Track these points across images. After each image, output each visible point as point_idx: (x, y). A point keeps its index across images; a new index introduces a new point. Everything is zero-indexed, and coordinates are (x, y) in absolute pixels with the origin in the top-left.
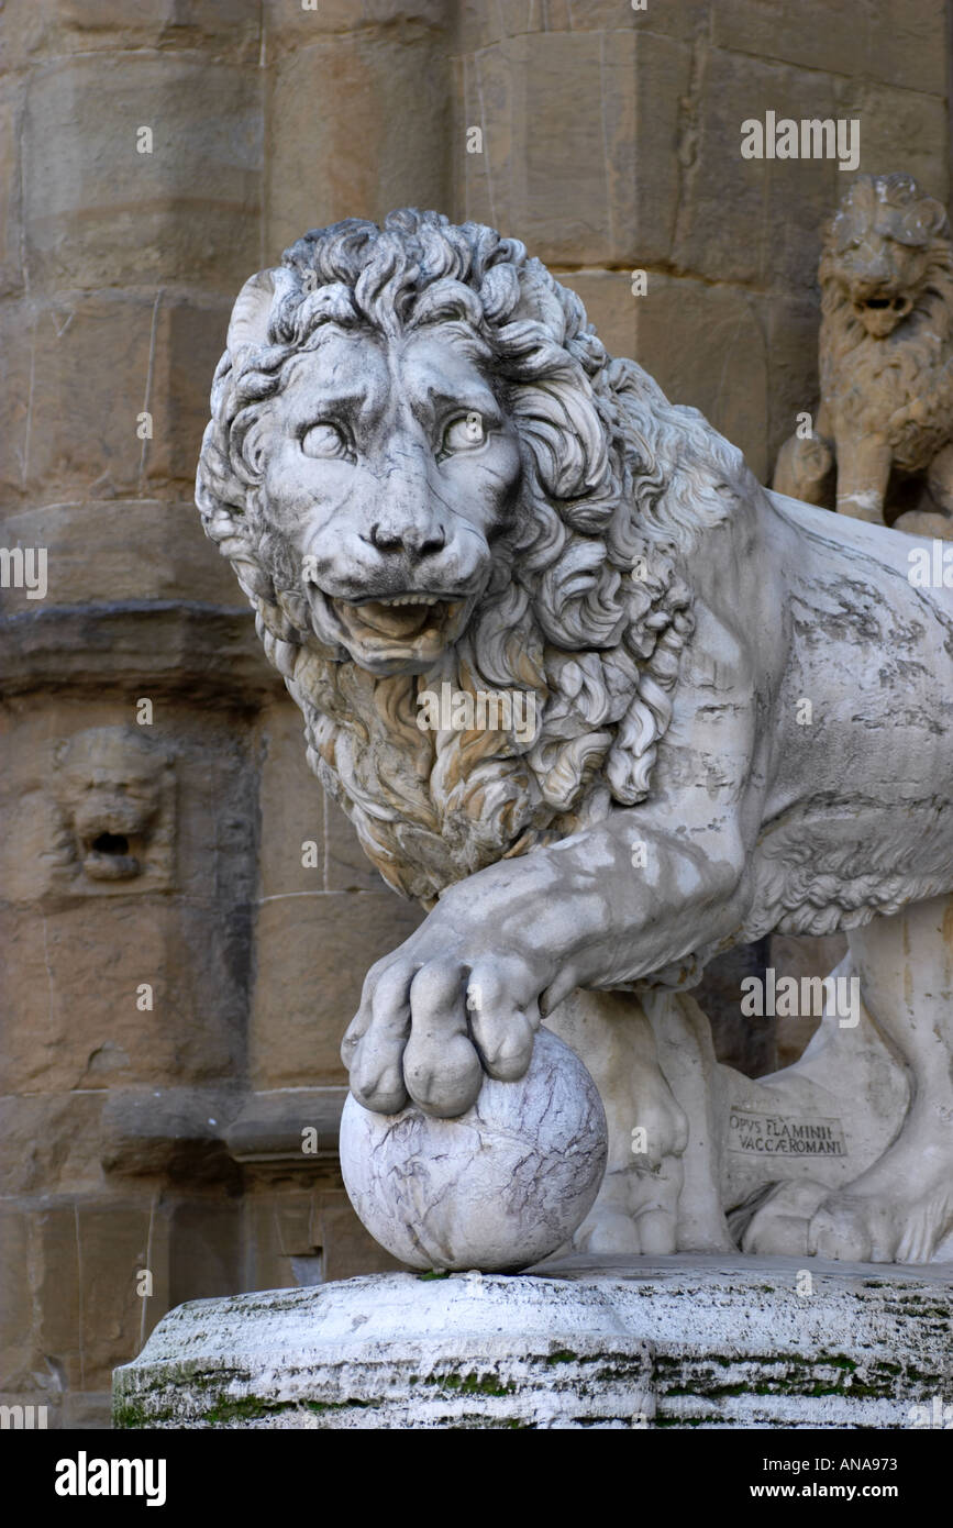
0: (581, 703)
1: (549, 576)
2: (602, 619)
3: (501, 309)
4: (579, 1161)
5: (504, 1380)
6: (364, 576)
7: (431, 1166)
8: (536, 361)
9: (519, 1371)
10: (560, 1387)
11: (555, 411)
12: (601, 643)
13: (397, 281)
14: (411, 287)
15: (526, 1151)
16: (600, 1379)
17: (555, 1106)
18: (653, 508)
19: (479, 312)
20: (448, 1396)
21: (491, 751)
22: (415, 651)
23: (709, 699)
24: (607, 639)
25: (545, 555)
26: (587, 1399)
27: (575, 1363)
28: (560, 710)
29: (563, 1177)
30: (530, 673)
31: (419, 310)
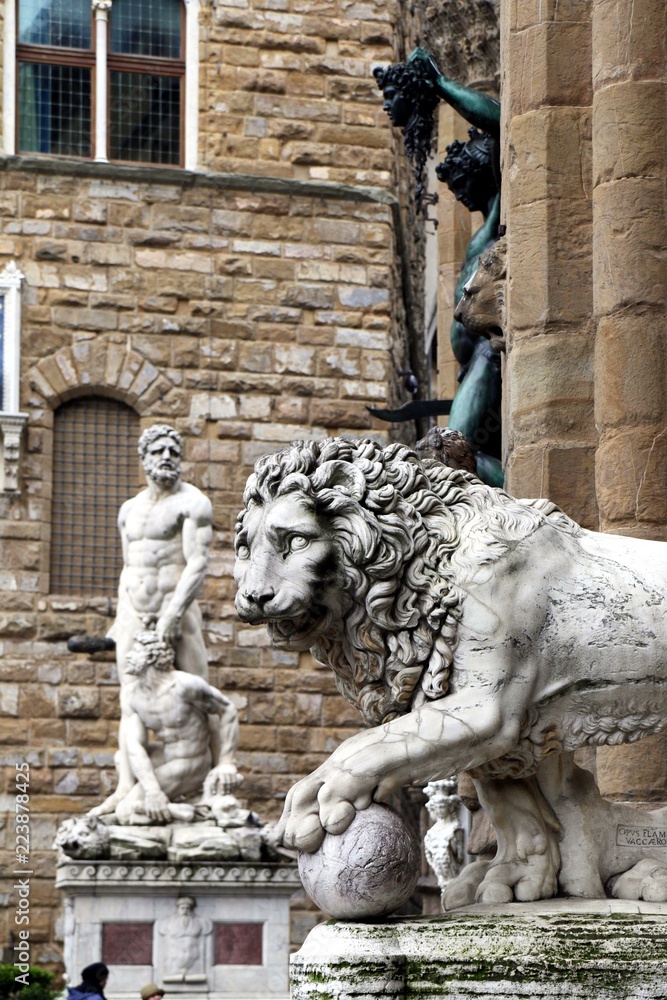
0: (400, 655)
1: (366, 600)
2: (405, 615)
4: (374, 870)
5: (323, 975)
6: (244, 613)
8: (333, 505)
9: (327, 971)
10: (342, 979)
11: (350, 528)
12: (406, 626)
13: (268, 478)
14: (278, 478)
15: (343, 867)
16: (361, 975)
17: (359, 845)
18: (449, 558)
19: (306, 485)
20: (310, 981)
21: (362, 679)
23: (475, 645)
25: (360, 591)
26: (354, 985)
27: (349, 968)
28: (391, 658)
29: (366, 878)
30: (370, 643)
31: (280, 488)
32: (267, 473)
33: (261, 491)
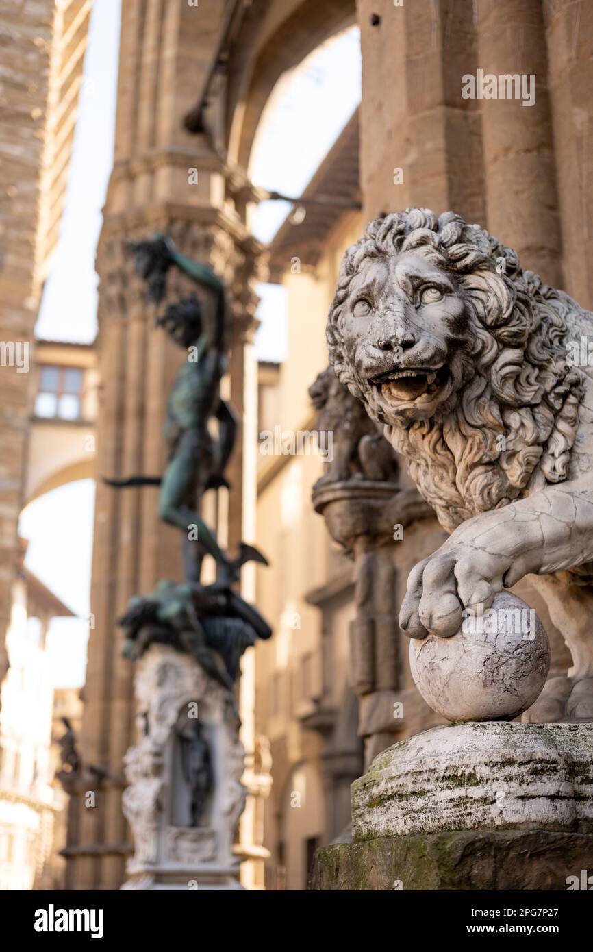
0: (521, 432)
1: (493, 368)
2: (528, 389)
3: (450, 239)
4: (523, 657)
5: (478, 776)
6: (377, 364)
7: (441, 664)
8: (468, 260)
9: (485, 771)
10: (508, 779)
11: (484, 285)
12: (529, 402)
13: (394, 231)
14: (401, 232)
15: (490, 652)
16: (532, 774)
18: (561, 342)
19: (437, 241)
20: (452, 787)
21: (477, 459)
22: (416, 404)
24: (532, 399)
25: (488, 356)
26: (524, 786)
27: (516, 765)
28: (511, 436)
29: (514, 666)
30: (491, 419)
31: (406, 243)
32: (391, 227)
33: (383, 246)
